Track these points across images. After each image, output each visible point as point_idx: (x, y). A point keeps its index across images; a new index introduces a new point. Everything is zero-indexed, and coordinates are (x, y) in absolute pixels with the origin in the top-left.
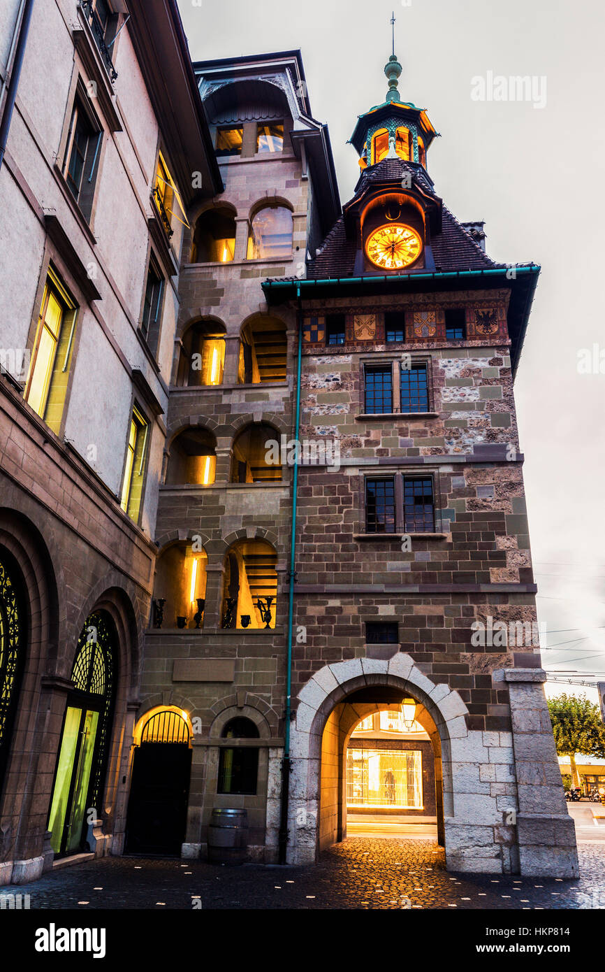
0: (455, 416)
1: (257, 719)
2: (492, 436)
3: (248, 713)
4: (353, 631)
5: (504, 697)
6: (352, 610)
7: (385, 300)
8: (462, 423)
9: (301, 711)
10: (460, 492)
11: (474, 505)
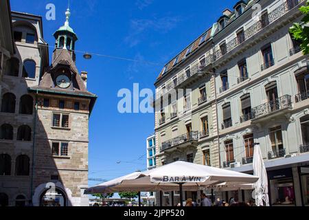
0: (75, 129)
1: (24, 195)
2: (82, 135)
3: (22, 194)
4: (48, 177)
5: (80, 191)
6: (48, 172)
7: (60, 97)
8: (76, 131)
9: (35, 194)
10: (74, 148)
11: (77, 151)
